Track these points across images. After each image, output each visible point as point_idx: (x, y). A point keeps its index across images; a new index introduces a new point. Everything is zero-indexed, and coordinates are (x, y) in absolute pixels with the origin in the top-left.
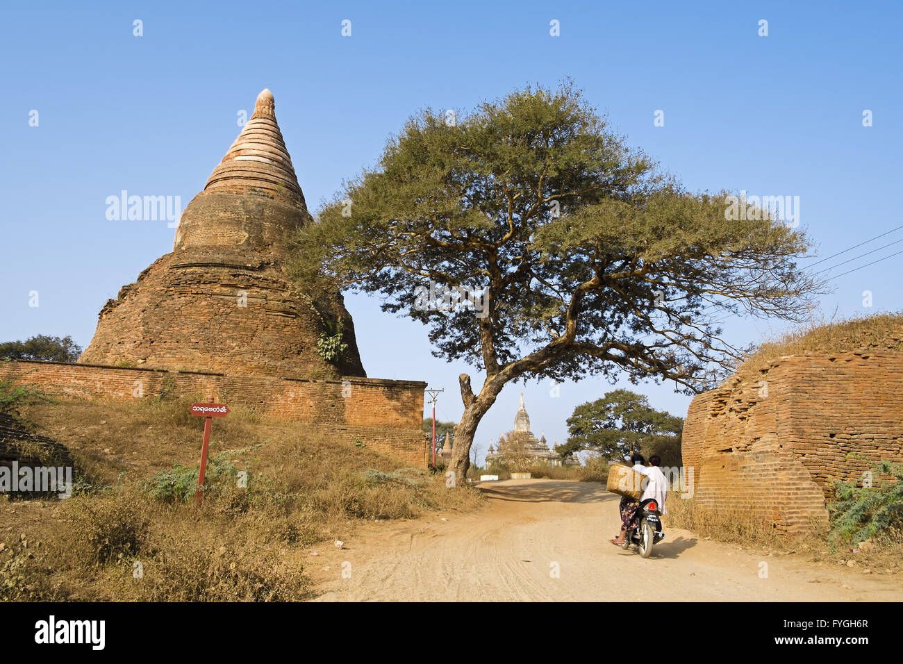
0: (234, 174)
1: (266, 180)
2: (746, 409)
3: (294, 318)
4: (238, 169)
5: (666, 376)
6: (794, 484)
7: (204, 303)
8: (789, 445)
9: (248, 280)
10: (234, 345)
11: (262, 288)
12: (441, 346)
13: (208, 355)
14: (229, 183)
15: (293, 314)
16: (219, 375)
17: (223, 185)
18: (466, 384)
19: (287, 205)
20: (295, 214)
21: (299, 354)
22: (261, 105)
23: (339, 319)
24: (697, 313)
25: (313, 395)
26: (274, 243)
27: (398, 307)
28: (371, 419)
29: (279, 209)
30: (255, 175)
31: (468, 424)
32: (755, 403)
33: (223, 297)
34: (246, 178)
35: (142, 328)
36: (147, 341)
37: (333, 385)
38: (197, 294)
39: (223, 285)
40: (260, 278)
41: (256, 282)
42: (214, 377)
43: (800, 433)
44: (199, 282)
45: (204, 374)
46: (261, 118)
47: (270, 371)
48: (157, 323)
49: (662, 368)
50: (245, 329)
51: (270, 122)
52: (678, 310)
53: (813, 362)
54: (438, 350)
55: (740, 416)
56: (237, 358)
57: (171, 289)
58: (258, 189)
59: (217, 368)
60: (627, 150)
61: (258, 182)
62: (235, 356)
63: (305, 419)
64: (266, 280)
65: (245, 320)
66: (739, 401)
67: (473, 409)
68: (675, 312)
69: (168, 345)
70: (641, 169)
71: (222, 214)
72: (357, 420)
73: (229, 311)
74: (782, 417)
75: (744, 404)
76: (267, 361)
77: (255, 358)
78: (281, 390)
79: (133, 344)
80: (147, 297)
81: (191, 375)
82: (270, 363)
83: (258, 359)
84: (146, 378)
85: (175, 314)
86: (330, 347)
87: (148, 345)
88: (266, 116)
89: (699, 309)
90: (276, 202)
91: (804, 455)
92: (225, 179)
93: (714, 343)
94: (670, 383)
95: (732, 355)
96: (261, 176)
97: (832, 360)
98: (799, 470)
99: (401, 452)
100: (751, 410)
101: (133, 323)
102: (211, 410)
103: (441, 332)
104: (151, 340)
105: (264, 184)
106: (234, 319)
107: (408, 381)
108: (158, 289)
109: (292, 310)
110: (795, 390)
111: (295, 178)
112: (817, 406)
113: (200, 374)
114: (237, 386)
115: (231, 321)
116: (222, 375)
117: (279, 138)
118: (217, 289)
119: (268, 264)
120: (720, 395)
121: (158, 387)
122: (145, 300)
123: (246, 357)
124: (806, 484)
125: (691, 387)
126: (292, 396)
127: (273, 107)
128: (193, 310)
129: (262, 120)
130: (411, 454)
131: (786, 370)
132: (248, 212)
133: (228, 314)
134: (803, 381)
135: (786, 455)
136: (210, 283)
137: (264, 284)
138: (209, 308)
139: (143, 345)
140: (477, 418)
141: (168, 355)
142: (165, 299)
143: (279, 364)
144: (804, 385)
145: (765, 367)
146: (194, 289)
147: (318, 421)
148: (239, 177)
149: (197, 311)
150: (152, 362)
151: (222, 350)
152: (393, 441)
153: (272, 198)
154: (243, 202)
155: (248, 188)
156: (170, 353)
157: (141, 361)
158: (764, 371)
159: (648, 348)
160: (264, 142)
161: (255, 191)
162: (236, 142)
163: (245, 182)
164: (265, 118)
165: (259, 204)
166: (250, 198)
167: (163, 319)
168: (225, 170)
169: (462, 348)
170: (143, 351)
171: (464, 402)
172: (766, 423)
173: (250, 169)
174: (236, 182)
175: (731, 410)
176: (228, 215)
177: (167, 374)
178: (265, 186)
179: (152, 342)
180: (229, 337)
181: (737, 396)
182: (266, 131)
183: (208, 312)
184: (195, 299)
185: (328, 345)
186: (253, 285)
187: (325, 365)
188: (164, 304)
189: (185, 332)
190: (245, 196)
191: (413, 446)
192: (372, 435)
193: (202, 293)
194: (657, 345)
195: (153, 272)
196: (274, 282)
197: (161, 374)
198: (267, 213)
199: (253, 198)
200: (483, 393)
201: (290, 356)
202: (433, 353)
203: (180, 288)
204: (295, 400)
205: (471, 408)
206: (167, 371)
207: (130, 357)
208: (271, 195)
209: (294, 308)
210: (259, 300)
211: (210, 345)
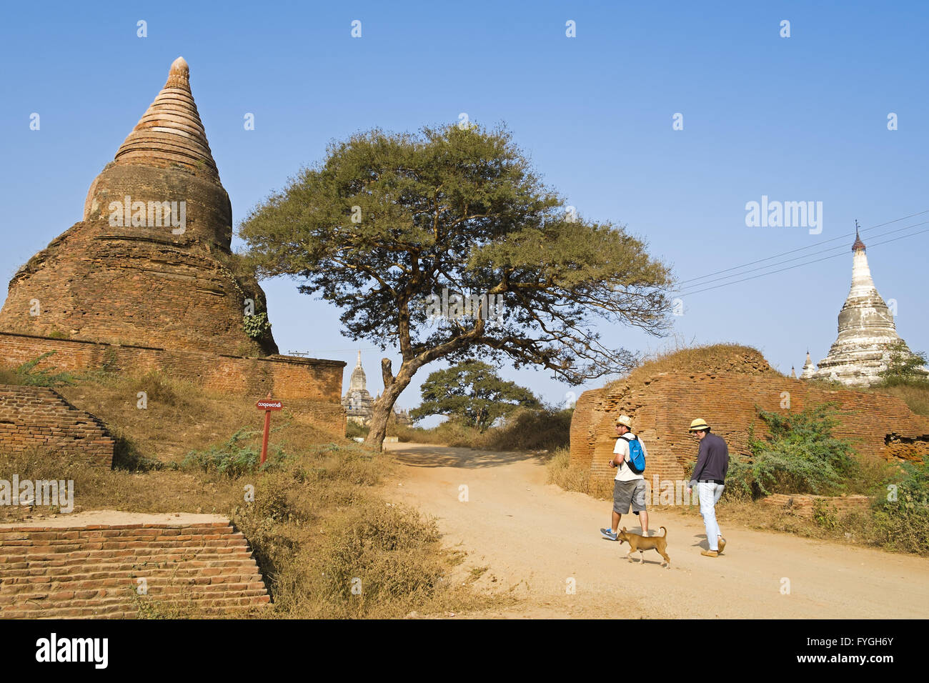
0: (154, 146)
1: (186, 155)
2: (634, 410)
3: (222, 296)
4: (158, 141)
5: (548, 365)
6: (667, 464)
7: (136, 278)
8: (665, 437)
9: (177, 257)
10: (168, 320)
11: (190, 266)
12: (349, 326)
13: (143, 329)
14: (148, 154)
15: (222, 292)
16: (159, 349)
17: (142, 155)
18: (387, 367)
19: (207, 183)
20: (216, 192)
21: (227, 330)
22: (177, 74)
23: (257, 296)
24: (580, 319)
25: (245, 370)
26: (196, 220)
27: (314, 290)
28: (296, 394)
29: (201, 186)
30: (175, 148)
31: (387, 402)
32: (640, 406)
33: (155, 273)
34: (166, 151)
35: (71, 299)
36: (78, 312)
37: (263, 362)
38: (126, 267)
39: (152, 261)
40: (188, 255)
41: (184, 259)
42: (154, 351)
43: (671, 429)
44: (128, 256)
45: (144, 348)
46: (177, 88)
47: (203, 346)
48: (88, 295)
49: (545, 358)
50: (177, 305)
51: (187, 93)
52: (566, 315)
53: (679, 378)
54: (346, 330)
55: (629, 414)
56: (172, 333)
57: (98, 260)
58: (180, 164)
59: (152, 342)
60: (542, 186)
61: (179, 156)
62: (169, 330)
63: (239, 392)
64: (194, 257)
65: (176, 296)
66: (629, 404)
67: (392, 390)
68: (563, 317)
69: (101, 317)
70: (554, 203)
71: (144, 187)
72: (285, 394)
73: (161, 287)
74: (660, 418)
75: (633, 406)
76: (199, 337)
77: (188, 333)
78: (217, 365)
79: (62, 314)
80: (72, 266)
81: (132, 349)
82: (202, 339)
83: (191, 335)
84: (88, 351)
85: (106, 287)
86: (255, 325)
87: (80, 316)
88: (181, 86)
89: (581, 315)
90: (198, 178)
91: (672, 445)
92: (143, 149)
93: (593, 344)
94: (551, 372)
95: (606, 356)
96: (181, 150)
97: (692, 377)
98: (669, 455)
99: (323, 423)
100: (637, 411)
101: (59, 291)
102: (270, 405)
103: (351, 315)
104: (82, 312)
105: (185, 159)
106: (167, 295)
107: (329, 361)
108: (83, 259)
109: (220, 289)
110: (670, 400)
111: (209, 151)
112: (682, 411)
113: (140, 347)
114: (176, 360)
115: (164, 297)
116: (162, 350)
117: (194, 110)
118: (147, 264)
119: (193, 241)
120: (613, 397)
121: (101, 359)
122: (70, 269)
123: (180, 333)
124: (673, 464)
125: (565, 375)
126: (227, 370)
127: (188, 77)
128: (125, 284)
129: (178, 91)
130: (331, 425)
131: (664, 385)
132: (172, 187)
133: (160, 290)
134: (674, 394)
135: (662, 445)
136: (139, 257)
137: (192, 262)
138: (142, 283)
139: (74, 316)
140: (395, 396)
141: (103, 327)
142: (92, 270)
143: (210, 340)
144: (676, 395)
145: (648, 380)
146: (123, 262)
147: (250, 393)
148: (159, 150)
149: (130, 285)
150: (86, 333)
151: (156, 325)
152: (317, 413)
153: (194, 174)
154: (167, 177)
155: (170, 162)
156: (104, 325)
157: (73, 331)
158: (647, 383)
159: (533, 342)
160: (180, 114)
161: (177, 166)
162: (151, 110)
163: (165, 155)
164: (180, 88)
165: (182, 181)
166: (173, 173)
167: (94, 291)
168: (144, 140)
169: (367, 329)
170: (75, 321)
171: (385, 382)
172: (649, 421)
173: (170, 142)
174: (156, 154)
175: (622, 409)
176: (151, 188)
177: (109, 347)
178: (185, 161)
179: (84, 313)
180: (162, 313)
181: (627, 400)
182: (183, 103)
183: (140, 287)
184: (125, 274)
185: (254, 323)
186: (182, 262)
187: (251, 342)
188: (92, 276)
189: (118, 305)
190: (168, 170)
191: (333, 418)
192: (297, 407)
193: (131, 268)
194: (541, 339)
195: (72, 240)
196: (201, 260)
197: (103, 347)
198: (190, 189)
199: (177, 173)
200: (400, 375)
201: (219, 332)
202: (342, 332)
203: (109, 260)
204: (229, 374)
205: (390, 388)
206: (109, 345)
207: (62, 326)
208: (192, 172)
209: (222, 287)
210: (190, 278)
211: (145, 320)
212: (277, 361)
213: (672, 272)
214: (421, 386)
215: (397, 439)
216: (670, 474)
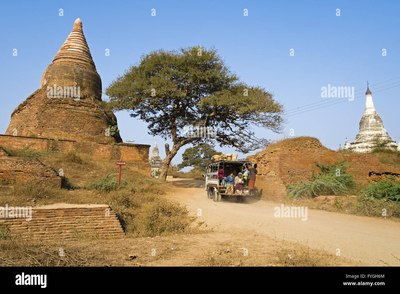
0: (69, 56)
1: (82, 60)
2: (266, 163)
3: (99, 119)
4: (70, 54)
5: (234, 145)
6: (279, 185)
7: (63, 112)
8: (278, 174)
9: (80, 103)
10: (77, 129)
11: (85, 106)
12: (151, 130)
13: (67, 133)
14: (66, 60)
15: (99, 117)
16: (74, 141)
17: (64, 60)
18: (167, 147)
19: (91, 72)
20: (95, 75)
21: (101, 133)
22: (77, 25)
23: (113, 118)
24: (246, 126)
25: (109, 149)
26: (87, 87)
27: (136, 115)
28: (130, 158)
29: (89, 73)
30: (78, 57)
31: (167, 161)
32: (269, 162)
33: (71, 110)
34: (74, 59)
35: (37, 121)
36: (40, 126)
37: (117, 146)
38: (59, 108)
39: (70, 105)
40: (84, 102)
41: (83, 104)
42: (72, 142)
43: (281, 171)
44: (60, 103)
45: (68, 141)
46: (77, 31)
47: (92, 140)
48: (44, 119)
49: (232, 142)
50: (81, 123)
51: (81, 34)
52: (241, 125)
53: (285, 151)
54: (150, 132)
55: (265, 165)
56: (79, 134)
57: (47, 105)
58: (80, 64)
59: (71, 138)
60: (230, 72)
61: (79, 61)
62: (78, 133)
63: (107, 158)
64: (87, 103)
65: (80, 119)
66: (265, 161)
67: (170, 156)
69: (50, 128)
70: (235, 79)
71: (65, 74)
72: (125, 159)
73: (74, 115)
74: (277, 166)
75: (266, 162)
76: (90, 136)
77: (86, 135)
78: (98, 147)
79: (34, 127)
80: (37, 108)
81: (63, 141)
82: (92, 136)
83: (87, 135)
84: (45, 142)
85: (51, 116)
86: (113, 131)
87: (41, 128)
88: (79, 31)
89: (247, 125)
90: (87, 70)
91: (281, 177)
92: (64, 58)
93: (252, 137)
94: (235, 148)
95: (257, 141)
96: (80, 58)
97: (290, 150)
98: (280, 181)
99: (141, 170)
100: (268, 164)
101: (32, 118)
102: (121, 163)
103: (152, 125)
104: (42, 126)
105: (82, 62)
106: (76, 119)
107: (144, 145)
108: (41, 104)
109: (98, 116)
110: (280, 159)
111: (91, 58)
112: (285, 164)
113: (66, 141)
114: (81, 146)
115: (75, 120)
116: (75, 141)
117: (85, 41)
118: (68, 106)
119: (86, 96)
120: (258, 158)
121: (51, 146)
122: (36, 109)
123: (82, 134)
124: (281, 185)
125: (241, 149)
126: (102, 149)
127: (82, 27)
128: (59, 114)
129: (78, 33)
130: (145, 171)
131: (278, 153)
132: (77, 74)
133: (73, 117)
134: (282, 157)
135: (277, 177)
136: (64, 103)
137: (86, 105)
138: (66, 114)
139: (39, 128)
140: (171, 159)
141: (51, 133)
142: (46, 109)
143: (95, 137)
144: (283, 157)
145: (272, 151)
146: (58, 105)
147: (111, 159)
148: (71, 58)
149: (61, 115)
150: (44, 135)
151: (72, 131)
152: (139, 167)
153: (86, 68)
154: (74, 70)
155: (75, 63)
156: (51, 132)
157: (39, 134)
158: (272, 153)
159: (228, 136)
160: (79, 42)
161: (79, 65)
162: (67, 41)
163: (73, 60)
164: (79, 32)
165: (81, 71)
166: (77, 68)
167: (46, 118)
168: (64, 54)
169: (159, 131)
170: (39, 130)
171: (166, 153)
172: (272, 168)
173: (75, 55)
174: (70, 60)
175: (262, 163)
176: (68, 74)
177: (54, 141)
178: (82, 63)
179: (43, 127)
180: (75, 126)
181: (264, 159)
182: (80, 38)
183: (66, 116)
184: (59, 110)
185: (112, 130)
186: (82, 105)
187: (111, 138)
188: (46, 111)
189: (56, 123)
190: (75, 67)
191: (146, 168)
192: (131, 164)
193: (61, 108)
194: (231, 135)
195: (36, 97)
196: (90, 104)
197: (51, 141)
198: (84, 75)
199: (78, 68)
200: (173, 150)
201: (98, 134)
202: (148, 133)
203: (52, 105)
204: (103, 151)
205: (169, 156)
206: (54, 140)
207: (34, 132)
208: (85, 67)
209: (99, 115)
210: (86, 112)
211: (68, 129)
212: (122, 145)
213: (283, 107)
214: (182, 154)
215: (172, 177)
216: (280, 188)
